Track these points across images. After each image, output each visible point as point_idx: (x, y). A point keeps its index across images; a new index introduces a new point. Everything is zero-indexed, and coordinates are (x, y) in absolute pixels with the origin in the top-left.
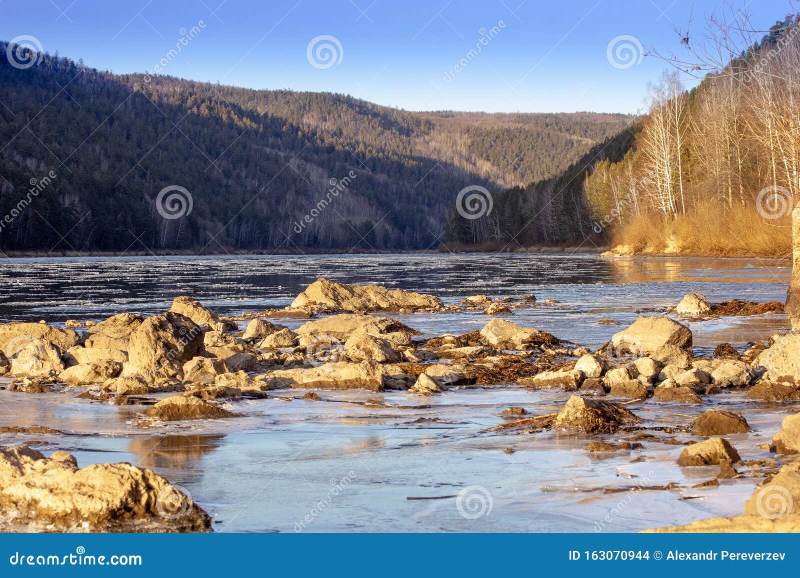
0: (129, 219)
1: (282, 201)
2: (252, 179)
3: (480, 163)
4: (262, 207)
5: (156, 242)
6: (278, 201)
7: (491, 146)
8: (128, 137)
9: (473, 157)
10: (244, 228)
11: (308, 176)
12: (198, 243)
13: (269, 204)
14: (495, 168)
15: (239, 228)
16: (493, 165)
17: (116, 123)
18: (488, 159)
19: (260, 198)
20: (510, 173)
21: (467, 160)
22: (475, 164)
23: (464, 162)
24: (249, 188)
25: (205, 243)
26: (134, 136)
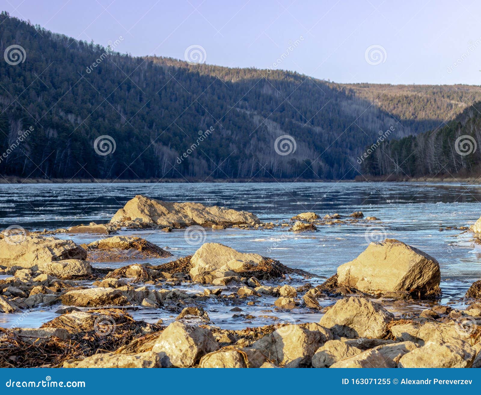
1: (248, 145)
2: (227, 129)
4: (234, 150)
6: (245, 145)
7: (395, 108)
8: (141, 100)
10: (220, 164)
11: (266, 128)
12: (188, 174)
13: (239, 147)
15: (217, 164)
17: (132, 90)
19: (232, 143)
20: (407, 127)
21: (378, 117)
22: (383, 120)
23: (375, 119)
24: (224, 136)
25: (193, 174)
26: (145, 99)
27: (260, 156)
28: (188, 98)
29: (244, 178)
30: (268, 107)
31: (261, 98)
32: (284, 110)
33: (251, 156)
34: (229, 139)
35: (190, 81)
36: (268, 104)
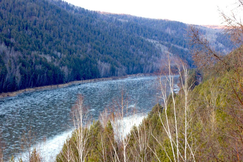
0: (89, 70)
1: (150, 59)
2: (142, 51)
3: (219, 44)
4: (142, 61)
5: (99, 76)
6: (148, 59)
7: (223, 39)
8: (103, 39)
9: (217, 42)
10: (135, 68)
11: (161, 50)
12: (114, 75)
13: (145, 60)
14: (224, 46)
15: (133, 68)
16: (223, 45)
17: (100, 35)
18: (222, 43)
19: (143, 58)
20: (228, 47)
21: (215, 43)
22: (218, 44)
23: (214, 43)
24: (140, 54)
25: (117, 75)
26: (105, 39)
27: (154, 64)
28: (127, 37)
29: (146, 73)
30: (166, 39)
31: (163, 35)
32: (173, 40)
33: (150, 64)
34: (141, 56)
35: (133, 27)
36: (166, 37)
